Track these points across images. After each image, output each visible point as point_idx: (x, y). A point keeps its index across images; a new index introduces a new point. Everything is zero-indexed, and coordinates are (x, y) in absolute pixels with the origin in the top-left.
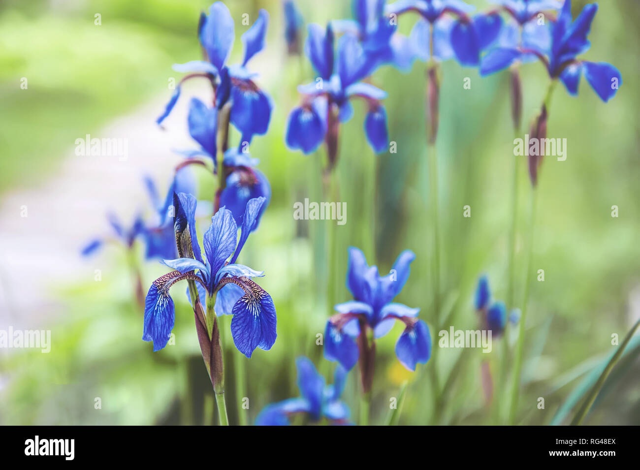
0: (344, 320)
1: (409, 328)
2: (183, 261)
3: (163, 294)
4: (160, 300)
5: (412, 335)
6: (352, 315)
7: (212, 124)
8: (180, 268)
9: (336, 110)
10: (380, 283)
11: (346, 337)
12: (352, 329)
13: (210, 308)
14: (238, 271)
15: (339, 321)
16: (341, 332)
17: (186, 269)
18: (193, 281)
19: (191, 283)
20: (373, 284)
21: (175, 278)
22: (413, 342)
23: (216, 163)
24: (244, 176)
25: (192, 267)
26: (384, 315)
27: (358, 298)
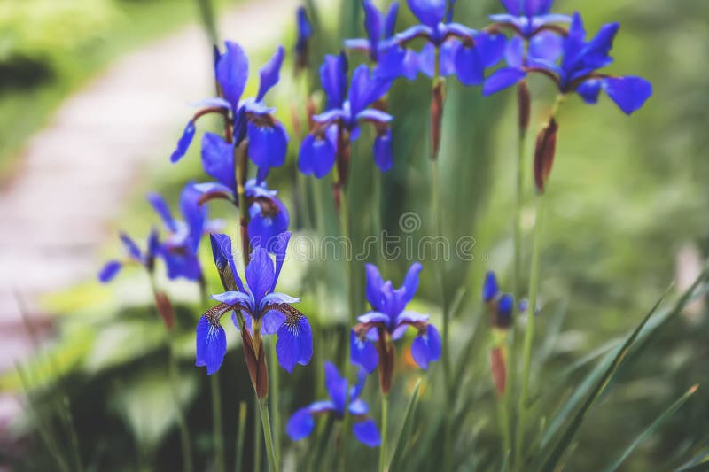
0: (366, 328)
1: (421, 332)
2: (228, 295)
3: (214, 324)
4: (211, 330)
5: (425, 337)
6: (372, 323)
7: (230, 160)
8: (227, 301)
9: (346, 134)
10: (394, 295)
11: (368, 343)
12: (373, 335)
13: (257, 332)
14: (278, 299)
15: (361, 330)
16: (363, 339)
17: (233, 301)
18: (239, 311)
19: (238, 312)
20: (389, 295)
21: (224, 310)
22: (426, 343)
23: (236, 195)
24: (265, 205)
25: (237, 299)
26: (400, 321)
27: (376, 309)
